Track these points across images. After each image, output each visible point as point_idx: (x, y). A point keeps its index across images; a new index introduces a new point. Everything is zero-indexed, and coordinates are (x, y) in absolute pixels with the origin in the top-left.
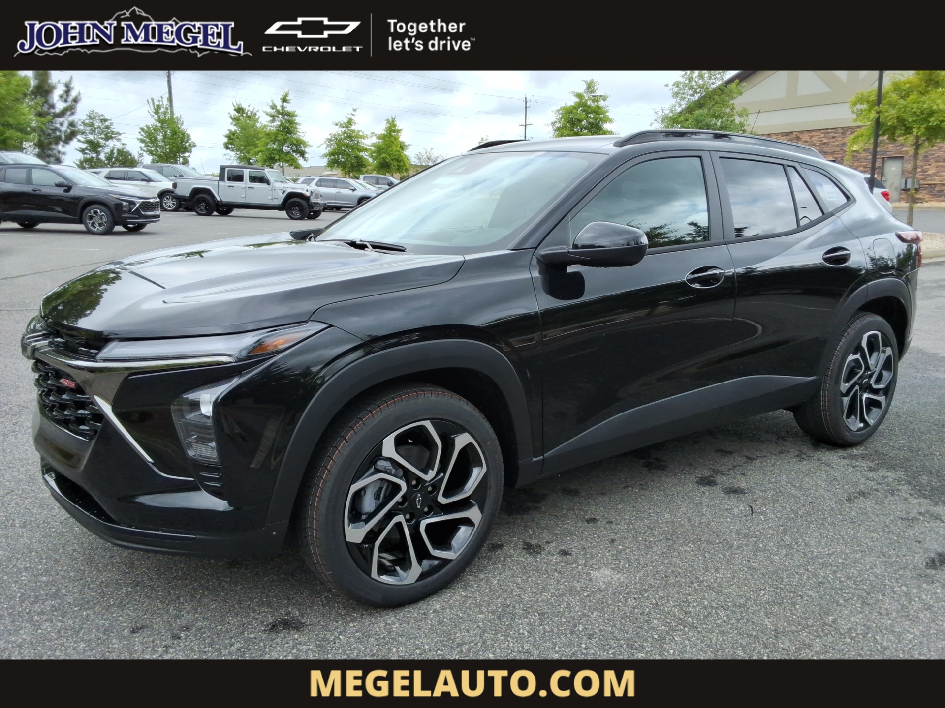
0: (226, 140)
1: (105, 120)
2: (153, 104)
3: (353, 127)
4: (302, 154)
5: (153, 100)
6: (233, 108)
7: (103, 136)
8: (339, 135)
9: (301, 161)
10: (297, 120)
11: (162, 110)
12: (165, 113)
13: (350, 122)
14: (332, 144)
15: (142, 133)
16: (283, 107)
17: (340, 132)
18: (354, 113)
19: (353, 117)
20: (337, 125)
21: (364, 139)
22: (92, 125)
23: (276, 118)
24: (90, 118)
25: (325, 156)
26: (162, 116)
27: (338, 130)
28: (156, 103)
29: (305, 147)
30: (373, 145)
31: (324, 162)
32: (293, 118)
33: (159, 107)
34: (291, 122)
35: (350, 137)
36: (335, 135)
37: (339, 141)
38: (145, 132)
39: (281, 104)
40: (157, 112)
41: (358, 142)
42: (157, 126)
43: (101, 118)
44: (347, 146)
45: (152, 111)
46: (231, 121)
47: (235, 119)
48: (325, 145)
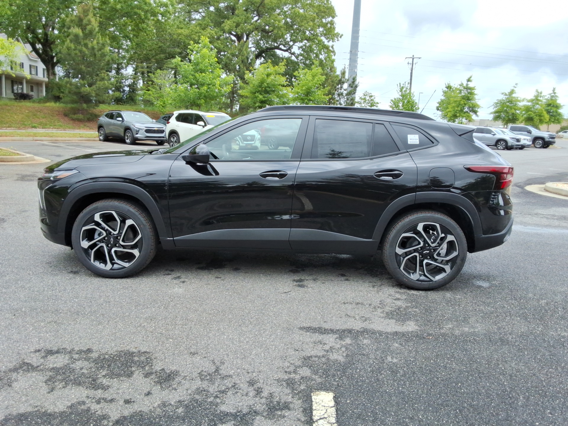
0: (438, 105)
1: (372, 96)
2: (400, 86)
3: (514, 95)
4: (475, 112)
5: (400, 84)
6: (445, 86)
7: (370, 104)
8: (503, 100)
9: (474, 117)
10: (476, 92)
11: (404, 89)
12: (405, 91)
13: (512, 92)
14: (498, 106)
15: (392, 102)
16: (467, 85)
17: (504, 99)
18: (516, 86)
19: (515, 89)
20: (503, 94)
21: (520, 102)
22: (365, 99)
23: (462, 91)
24: (364, 95)
25: (491, 113)
26: (403, 93)
27: (503, 97)
28: (402, 86)
29: (478, 108)
30: (524, 106)
31: (491, 117)
32: (473, 91)
33: (403, 87)
34: (471, 93)
35: (511, 102)
36: (500, 100)
37: (503, 103)
38: (393, 102)
39: (466, 83)
40: (401, 91)
41: (516, 104)
42: (400, 99)
43: (370, 95)
44: (508, 106)
45: (399, 90)
46: (442, 93)
47: (445, 92)
48: (493, 107)
